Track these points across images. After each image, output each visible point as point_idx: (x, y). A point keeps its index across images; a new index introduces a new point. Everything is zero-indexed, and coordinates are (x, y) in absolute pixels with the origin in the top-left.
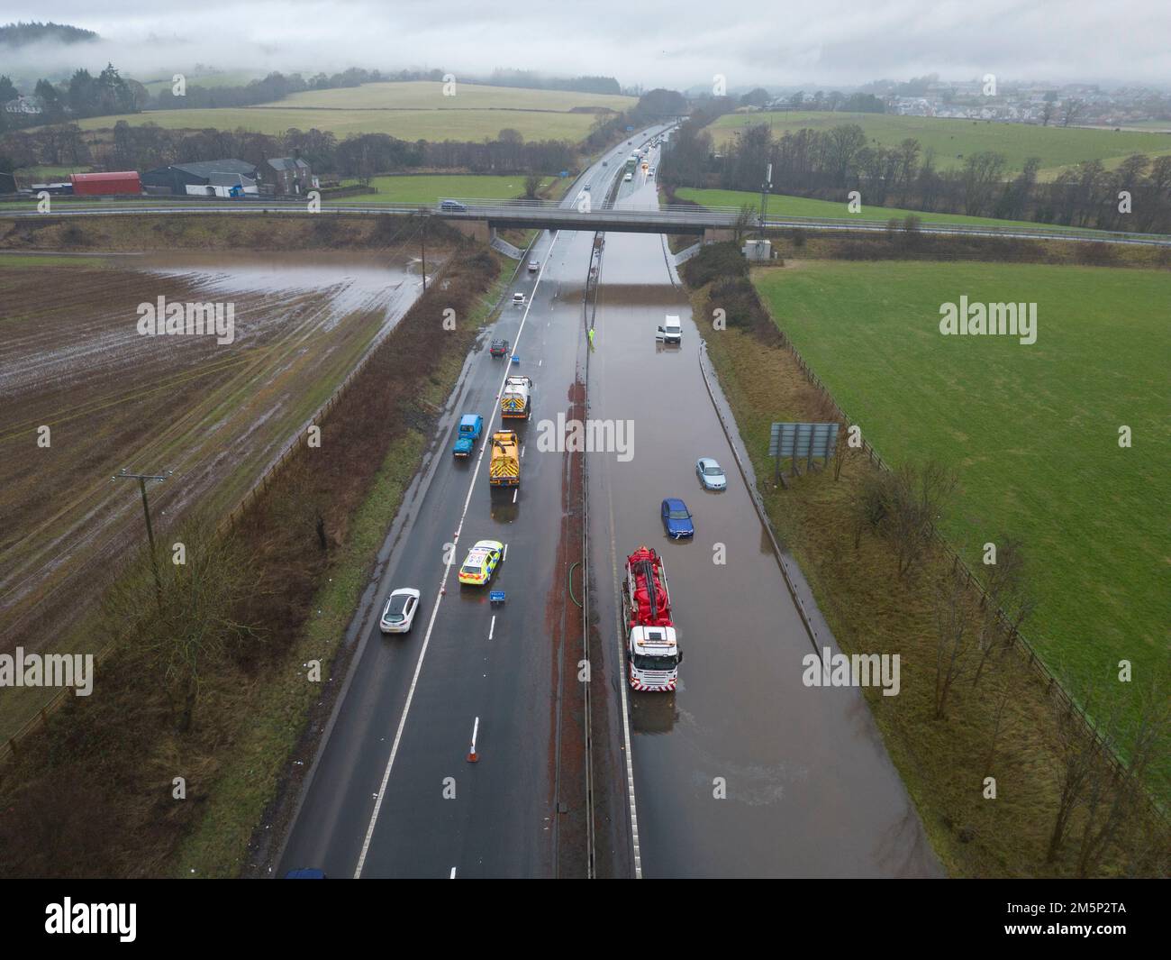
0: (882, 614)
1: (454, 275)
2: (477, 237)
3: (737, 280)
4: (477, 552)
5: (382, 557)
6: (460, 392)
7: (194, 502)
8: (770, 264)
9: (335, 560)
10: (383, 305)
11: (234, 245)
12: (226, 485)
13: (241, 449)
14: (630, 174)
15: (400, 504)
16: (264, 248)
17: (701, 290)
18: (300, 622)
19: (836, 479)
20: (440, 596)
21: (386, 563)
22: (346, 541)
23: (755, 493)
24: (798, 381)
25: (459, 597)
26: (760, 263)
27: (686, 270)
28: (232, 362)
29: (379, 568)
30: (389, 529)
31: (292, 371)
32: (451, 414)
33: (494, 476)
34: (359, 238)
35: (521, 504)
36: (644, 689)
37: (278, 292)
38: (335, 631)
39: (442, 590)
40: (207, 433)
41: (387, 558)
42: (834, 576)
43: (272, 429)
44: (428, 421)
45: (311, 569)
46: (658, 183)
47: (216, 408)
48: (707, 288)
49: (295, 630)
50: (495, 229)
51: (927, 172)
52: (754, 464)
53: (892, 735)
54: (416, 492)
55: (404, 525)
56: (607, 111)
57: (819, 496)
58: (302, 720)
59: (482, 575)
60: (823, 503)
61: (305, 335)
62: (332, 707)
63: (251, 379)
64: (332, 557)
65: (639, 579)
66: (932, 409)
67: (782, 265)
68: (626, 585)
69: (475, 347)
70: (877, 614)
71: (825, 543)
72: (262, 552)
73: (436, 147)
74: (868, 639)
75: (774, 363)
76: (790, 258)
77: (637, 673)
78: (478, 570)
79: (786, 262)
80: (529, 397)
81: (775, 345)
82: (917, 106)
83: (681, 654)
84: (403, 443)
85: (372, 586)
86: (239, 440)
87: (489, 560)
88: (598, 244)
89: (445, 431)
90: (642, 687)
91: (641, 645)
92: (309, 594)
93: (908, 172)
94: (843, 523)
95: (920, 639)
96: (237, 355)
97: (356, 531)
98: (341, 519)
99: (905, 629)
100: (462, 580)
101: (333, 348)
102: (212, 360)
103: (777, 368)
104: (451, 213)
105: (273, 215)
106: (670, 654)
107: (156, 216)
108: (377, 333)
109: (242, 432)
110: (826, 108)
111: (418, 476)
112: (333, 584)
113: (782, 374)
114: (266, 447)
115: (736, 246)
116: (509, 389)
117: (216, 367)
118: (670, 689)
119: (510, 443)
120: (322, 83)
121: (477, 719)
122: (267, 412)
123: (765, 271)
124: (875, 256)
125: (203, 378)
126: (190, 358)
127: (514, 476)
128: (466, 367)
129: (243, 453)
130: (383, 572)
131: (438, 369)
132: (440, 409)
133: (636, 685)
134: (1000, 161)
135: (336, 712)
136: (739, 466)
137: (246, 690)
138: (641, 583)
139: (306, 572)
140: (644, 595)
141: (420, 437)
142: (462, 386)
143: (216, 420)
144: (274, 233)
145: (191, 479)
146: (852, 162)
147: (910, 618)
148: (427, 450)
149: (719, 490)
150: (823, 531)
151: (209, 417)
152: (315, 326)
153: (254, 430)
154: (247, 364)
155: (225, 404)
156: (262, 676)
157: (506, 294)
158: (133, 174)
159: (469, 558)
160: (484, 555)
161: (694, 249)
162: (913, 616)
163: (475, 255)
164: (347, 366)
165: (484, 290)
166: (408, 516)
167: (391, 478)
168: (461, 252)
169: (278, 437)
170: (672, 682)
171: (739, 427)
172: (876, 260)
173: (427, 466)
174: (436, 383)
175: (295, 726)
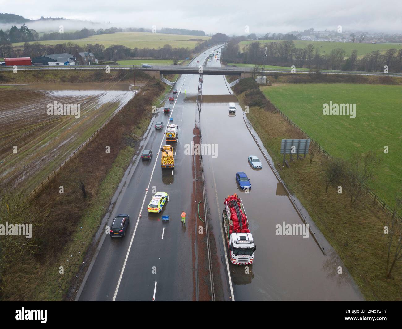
0: (345, 223)
1: (147, 90)
2: (156, 78)
3: (255, 90)
4: (156, 197)
5: (113, 201)
6: (149, 131)
7: (28, 178)
8: (266, 85)
9: (90, 203)
10: (119, 100)
11: (63, 81)
12: (44, 170)
13: (53, 155)
14: (211, 59)
15: (122, 177)
16: (75, 82)
17: (241, 94)
18: (70, 234)
19: (311, 163)
20: (139, 218)
21: (115, 203)
22: (97, 194)
23: (275, 169)
24: (286, 125)
25: (148, 218)
26: (263, 85)
27: (234, 89)
28: (55, 121)
29: (112, 205)
30: (117, 188)
31: (80, 124)
32: (145, 140)
33: (163, 164)
34: (111, 78)
35: (175, 176)
36: (238, 264)
37: (78, 96)
38: (88, 237)
39: (140, 215)
40: (40, 148)
41: (115, 201)
42: (317, 205)
43: (68, 146)
44: (135, 143)
45: (78, 207)
46: (221, 62)
47: (45, 138)
48: (244, 94)
49: (68, 238)
50: (162, 74)
51: (317, 56)
52: (272, 158)
53: (364, 286)
54: (130, 172)
55: (124, 186)
56: (201, 40)
57: (304, 170)
58: (67, 286)
59: (158, 208)
60: (306, 173)
61: (87, 111)
62: (83, 278)
63: (62, 127)
64: (89, 201)
65: (232, 209)
66: (342, 134)
67: (271, 85)
68: (225, 212)
69: (155, 115)
70: (343, 223)
71: (311, 190)
72: (54, 200)
73: (141, 50)
74: (341, 235)
75: (274, 118)
76: (273, 83)
77: (234, 256)
78: (156, 206)
79: (272, 84)
80: (177, 133)
81: (274, 112)
82: (308, 38)
83: (255, 246)
84: (125, 151)
85: (108, 214)
86: (53, 151)
87: (161, 201)
88: (201, 81)
89: (142, 147)
90: (237, 263)
91: (236, 242)
92: (77, 220)
93: (310, 56)
94: (318, 181)
95: (368, 236)
96: (58, 118)
97: (101, 189)
98: (95, 184)
99: (359, 231)
100: (149, 210)
101: (98, 115)
102: (47, 120)
103: (276, 120)
104: (146, 69)
105: (78, 70)
106: (251, 247)
107: (34, 71)
108: (116, 110)
109: (55, 148)
110: (277, 39)
111: (131, 165)
112: (89, 214)
113: (279, 122)
114: (65, 153)
115: (253, 79)
116: (169, 129)
117: (48, 122)
118: (251, 263)
119: (170, 150)
120: (101, 32)
121: (156, 283)
122: (67, 139)
123: (265, 88)
124: (305, 82)
125: (42, 127)
126: (38, 119)
127: (172, 164)
128: (151, 123)
129: (54, 156)
130: (113, 207)
131: (140, 123)
132: (141, 138)
133: (234, 262)
134: (343, 52)
135: (85, 280)
136: (266, 158)
137: (38, 271)
138: (233, 212)
139: (76, 209)
140: (235, 217)
141: (132, 149)
142: (150, 130)
143: (44, 143)
144: (78, 77)
145: (29, 167)
146: (290, 53)
147: (360, 226)
148: (135, 154)
149: (259, 169)
150: (309, 185)
151: (42, 142)
152: (91, 108)
153: (60, 147)
154: (61, 121)
155: (49, 136)
156: (48, 263)
157: (167, 97)
158: (28, 58)
159: (152, 200)
160: (159, 199)
161: (237, 81)
162: (362, 225)
163: (155, 83)
164: (103, 121)
165: (159, 95)
166: (125, 182)
167: (119, 166)
168: (150, 82)
169: (70, 149)
170: (251, 260)
171: (263, 143)
172: (305, 83)
173: (135, 161)
174: (139, 128)
175: (63, 290)
